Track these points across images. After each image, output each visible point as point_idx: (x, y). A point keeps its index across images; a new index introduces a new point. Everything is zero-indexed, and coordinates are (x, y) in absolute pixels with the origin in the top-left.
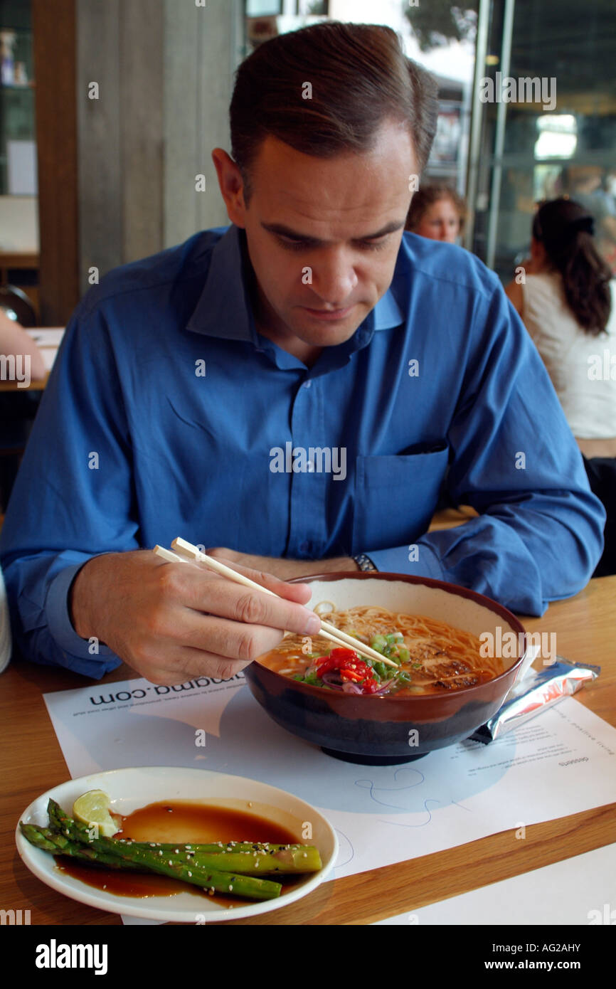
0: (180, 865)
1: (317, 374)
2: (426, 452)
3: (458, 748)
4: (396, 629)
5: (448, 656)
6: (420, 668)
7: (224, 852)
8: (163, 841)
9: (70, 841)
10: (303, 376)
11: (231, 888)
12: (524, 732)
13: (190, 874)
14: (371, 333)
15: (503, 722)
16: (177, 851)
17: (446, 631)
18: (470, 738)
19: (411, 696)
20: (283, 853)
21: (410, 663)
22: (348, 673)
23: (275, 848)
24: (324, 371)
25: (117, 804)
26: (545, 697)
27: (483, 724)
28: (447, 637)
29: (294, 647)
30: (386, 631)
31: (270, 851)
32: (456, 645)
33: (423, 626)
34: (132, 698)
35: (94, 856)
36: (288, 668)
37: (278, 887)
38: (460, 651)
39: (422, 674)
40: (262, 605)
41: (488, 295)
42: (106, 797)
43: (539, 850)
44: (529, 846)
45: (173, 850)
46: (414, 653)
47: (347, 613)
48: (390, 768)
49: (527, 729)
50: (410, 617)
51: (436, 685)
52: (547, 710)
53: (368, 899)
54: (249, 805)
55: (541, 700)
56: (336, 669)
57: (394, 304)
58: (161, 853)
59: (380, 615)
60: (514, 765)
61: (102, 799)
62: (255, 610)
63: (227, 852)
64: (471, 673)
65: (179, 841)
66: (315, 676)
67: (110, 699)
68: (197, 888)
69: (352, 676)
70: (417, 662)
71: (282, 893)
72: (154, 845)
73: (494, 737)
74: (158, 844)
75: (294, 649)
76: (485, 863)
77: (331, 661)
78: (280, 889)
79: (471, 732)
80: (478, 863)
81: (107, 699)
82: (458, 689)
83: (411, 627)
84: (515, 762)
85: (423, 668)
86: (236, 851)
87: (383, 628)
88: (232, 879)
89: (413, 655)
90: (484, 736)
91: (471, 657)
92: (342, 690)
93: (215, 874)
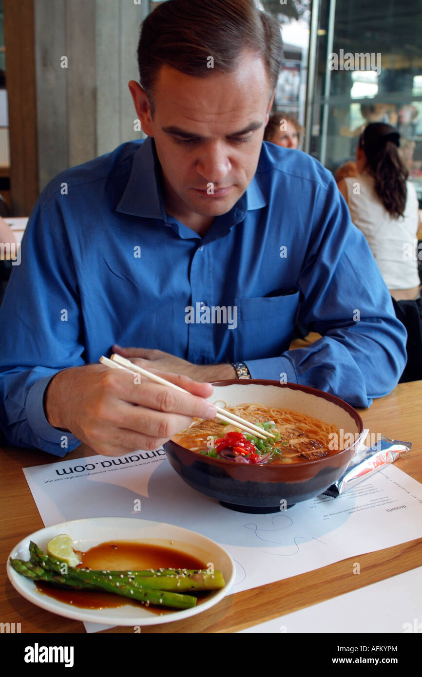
0: (125, 586)
1: (207, 242)
2: (283, 295)
3: (315, 501)
4: (270, 418)
5: (307, 436)
6: (288, 445)
7: (155, 576)
8: (111, 569)
9: (46, 570)
10: (198, 243)
11: (161, 601)
12: (360, 488)
13: (132, 592)
14: (245, 212)
15: (346, 482)
16: (122, 576)
17: (305, 419)
18: (323, 494)
19: (282, 464)
20: (197, 576)
21: (281, 442)
22: (239, 449)
23: (191, 572)
24: (213, 239)
25: (78, 544)
26: (374, 464)
27: (333, 484)
28: (306, 424)
29: (200, 432)
30: (262, 420)
31: (188, 574)
32: (312, 429)
33: (289, 416)
34: (86, 470)
35: (63, 581)
36: (196, 447)
37: (194, 599)
38: (315, 433)
39: (289, 450)
40: (175, 399)
41: (326, 186)
42: (70, 539)
43: (376, 570)
44: (367, 567)
45: (119, 576)
46: (283, 435)
47: (235, 408)
48: (268, 515)
49: (363, 486)
50: (279, 410)
51: (300, 457)
52: (376, 473)
53: (258, 607)
54: (171, 543)
55: (372, 466)
56: (230, 447)
57: (260, 192)
58: (111, 577)
59: (258, 410)
60: (355, 511)
61: (68, 540)
62: (170, 402)
63: (157, 576)
64: (324, 448)
65: (123, 569)
66: (216, 451)
67: (70, 471)
68: (137, 602)
69: (242, 451)
70: (286, 441)
71: (198, 604)
72: (105, 572)
73: (340, 492)
74: (108, 571)
75: (199, 434)
76: (338, 580)
77: (226, 441)
78: (196, 601)
79: (325, 490)
80: (333, 580)
81: (68, 471)
82: (315, 459)
83: (280, 417)
84: (355, 510)
85: (290, 445)
86: (163, 575)
87: (261, 418)
88: (162, 595)
89: (283, 436)
90: (333, 492)
91: (323, 437)
92: (235, 461)
93: (149, 591)
